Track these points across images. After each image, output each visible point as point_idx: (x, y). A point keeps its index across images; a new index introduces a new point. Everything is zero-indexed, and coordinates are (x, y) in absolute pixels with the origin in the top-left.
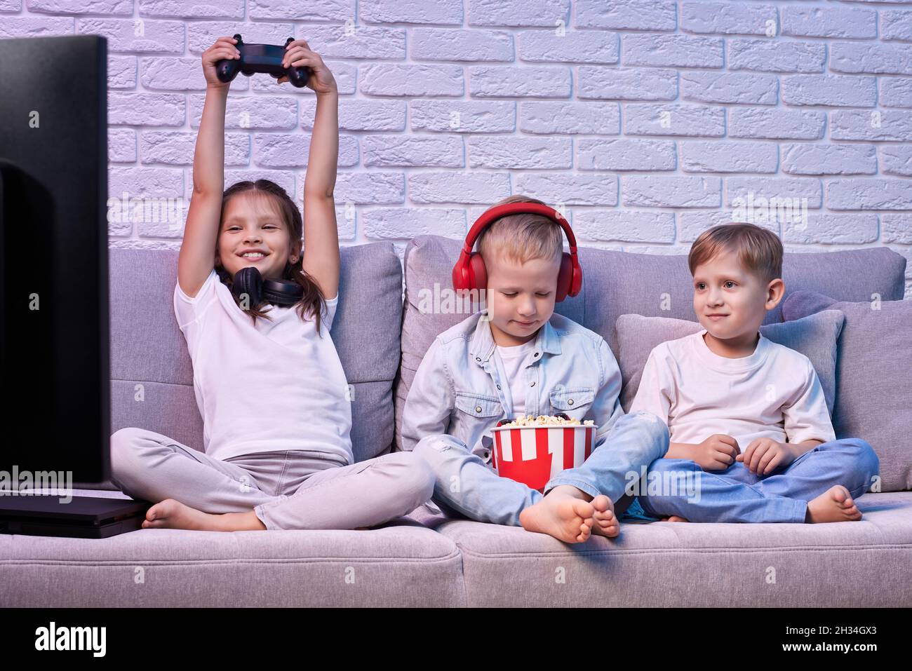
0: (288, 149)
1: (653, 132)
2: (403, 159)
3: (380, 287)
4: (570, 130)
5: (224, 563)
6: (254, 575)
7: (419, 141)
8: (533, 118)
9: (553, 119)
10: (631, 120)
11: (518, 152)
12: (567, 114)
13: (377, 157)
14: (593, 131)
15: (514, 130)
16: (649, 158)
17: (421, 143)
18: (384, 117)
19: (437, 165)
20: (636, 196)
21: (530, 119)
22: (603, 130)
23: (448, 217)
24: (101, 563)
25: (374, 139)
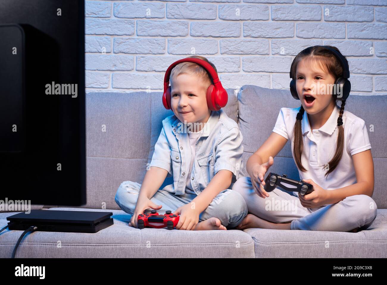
0: (184, 46)
1: (362, 37)
2: (240, 51)
3: (227, 112)
4: (321, 36)
5: (133, 245)
6: (148, 251)
7: (247, 42)
8: (303, 31)
9: (313, 31)
10: (351, 31)
11: (296, 47)
12: (319, 29)
13: (227, 50)
14: (332, 37)
15: (293, 37)
16: (360, 50)
17: (248, 43)
18: (230, 30)
19: (256, 54)
20: (354, 68)
21: (302, 31)
22: (337, 36)
23: (262, 79)
24: (72, 244)
25: (226, 41)
